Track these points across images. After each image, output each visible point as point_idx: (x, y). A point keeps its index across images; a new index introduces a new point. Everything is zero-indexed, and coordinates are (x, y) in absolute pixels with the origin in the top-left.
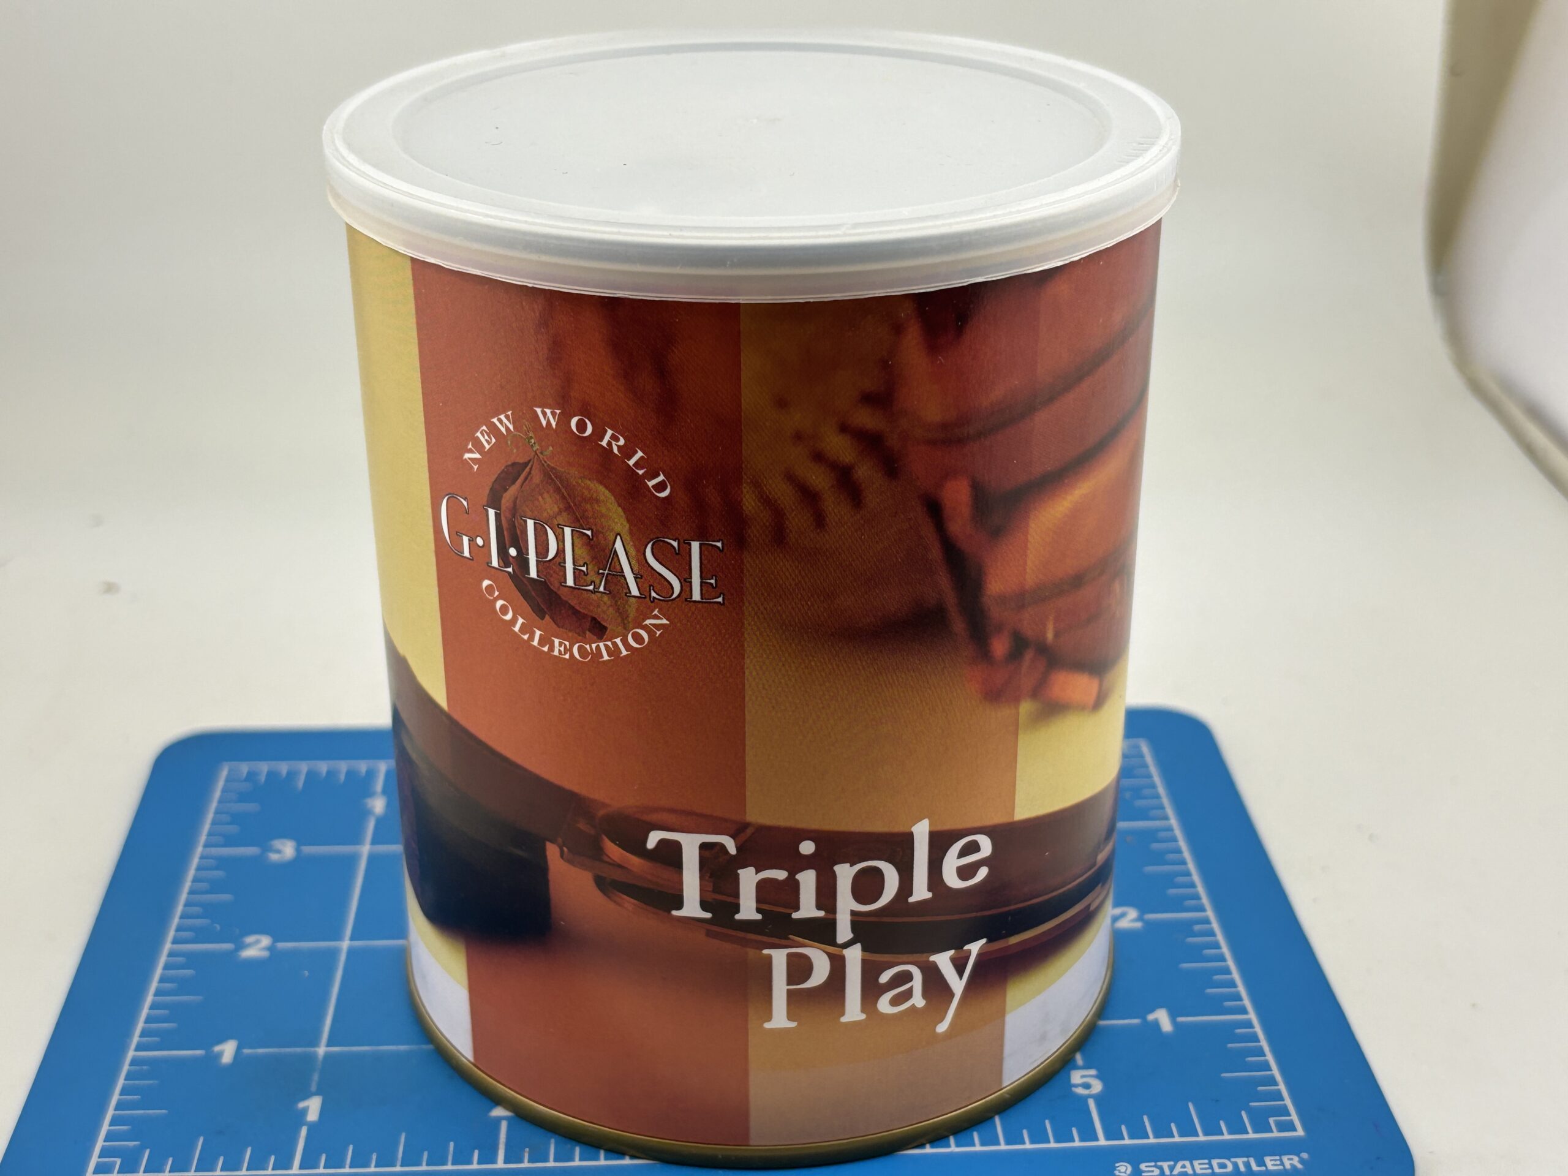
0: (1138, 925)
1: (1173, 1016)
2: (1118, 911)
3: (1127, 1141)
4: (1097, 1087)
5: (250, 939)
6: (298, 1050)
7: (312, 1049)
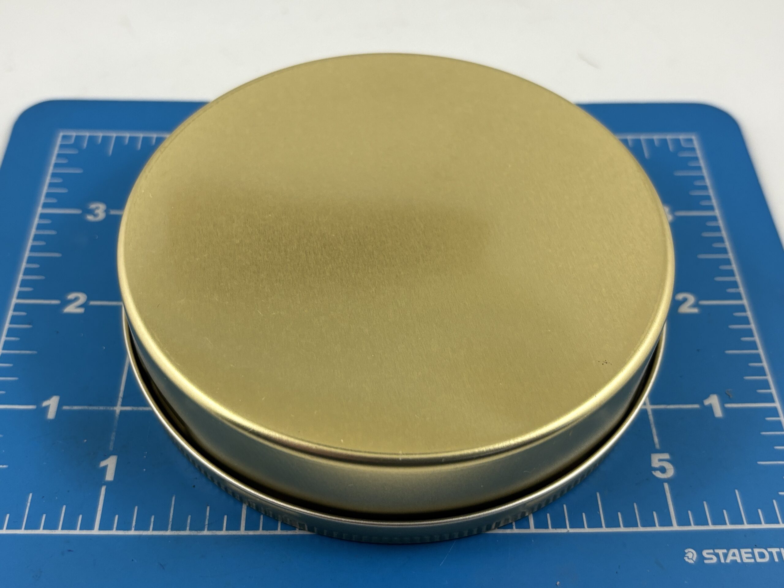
0: (695, 310)
1: (723, 402)
2: (680, 297)
3: (693, 528)
4: (671, 472)
5: (71, 296)
6: (101, 408)
7: (112, 409)
